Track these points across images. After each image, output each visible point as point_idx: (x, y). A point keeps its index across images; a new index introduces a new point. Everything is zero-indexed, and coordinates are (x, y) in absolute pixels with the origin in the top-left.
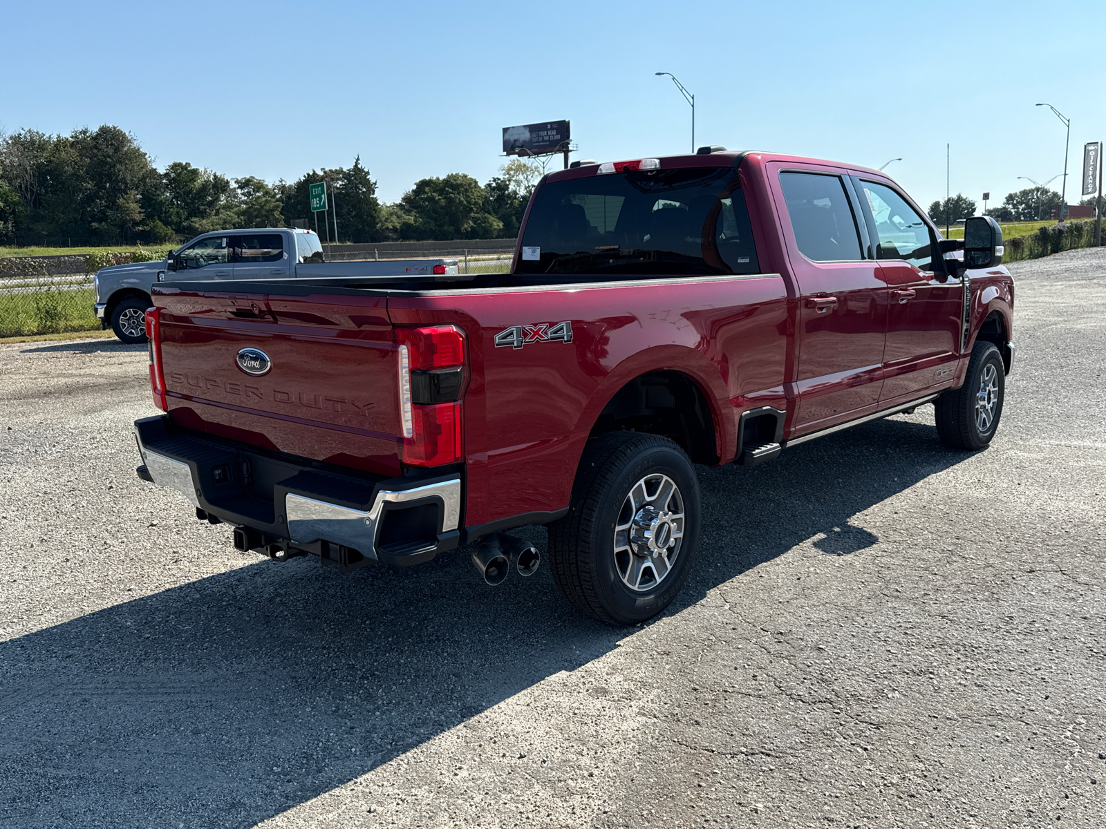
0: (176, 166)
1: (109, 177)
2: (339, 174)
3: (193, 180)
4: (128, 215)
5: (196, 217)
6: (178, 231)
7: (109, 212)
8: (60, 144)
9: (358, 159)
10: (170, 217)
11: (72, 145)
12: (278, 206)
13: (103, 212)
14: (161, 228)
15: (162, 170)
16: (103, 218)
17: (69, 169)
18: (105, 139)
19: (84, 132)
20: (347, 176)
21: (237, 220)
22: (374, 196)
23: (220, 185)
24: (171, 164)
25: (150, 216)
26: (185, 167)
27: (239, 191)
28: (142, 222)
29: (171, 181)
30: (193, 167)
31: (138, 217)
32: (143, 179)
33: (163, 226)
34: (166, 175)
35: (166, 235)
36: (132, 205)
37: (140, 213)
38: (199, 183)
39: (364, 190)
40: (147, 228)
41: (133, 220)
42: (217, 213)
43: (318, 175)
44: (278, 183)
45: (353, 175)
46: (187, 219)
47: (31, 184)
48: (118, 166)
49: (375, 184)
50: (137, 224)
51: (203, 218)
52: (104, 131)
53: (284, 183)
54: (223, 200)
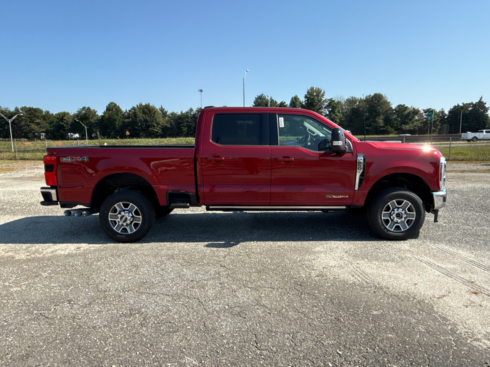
0: (399, 106)
1: (375, 111)
2: (471, 105)
3: (404, 111)
4: (379, 124)
5: (404, 124)
6: (395, 130)
7: (373, 123)
8: (361, 101)
9: (482, 98)
10: (394, 124)
11: (365, 100)
12: (439, 119)
13: (370, 123)
14: (390, 129)
15: (394, 108)
16: (370, 125)
17: (361, 109)
18: (375, 98)
19: (370, 96)
20: (474, 106)
21: (420, 125)
22: (487, 113)
23: (416, 112)
24: (398, 105)
25: (386, 125)
26: (403, 106)
27: (424, 114)
28: (383, 127)
29: (396, 111)
30: (406, 106)
31: (382, 125)
32: (387, 111)
33: (391, 128)
34: (395, 109)
35: (391, 131)
36: (381, 121)
37: (383, 123)
38: (407, 112)
39: (482, 111)
40: (385, 129)
41: (380, 126)
42: (413, 122)
43: (460, 106)
44: (441, 110)
45: (477, 105)
46: (400, 125)
47: (349, 115)
48: (378, 107)
49: (488, 108)
50: (381, 127)
51: (406, 125)
52: (376, 95)
53: (443, 110)
54: (417, 118)
